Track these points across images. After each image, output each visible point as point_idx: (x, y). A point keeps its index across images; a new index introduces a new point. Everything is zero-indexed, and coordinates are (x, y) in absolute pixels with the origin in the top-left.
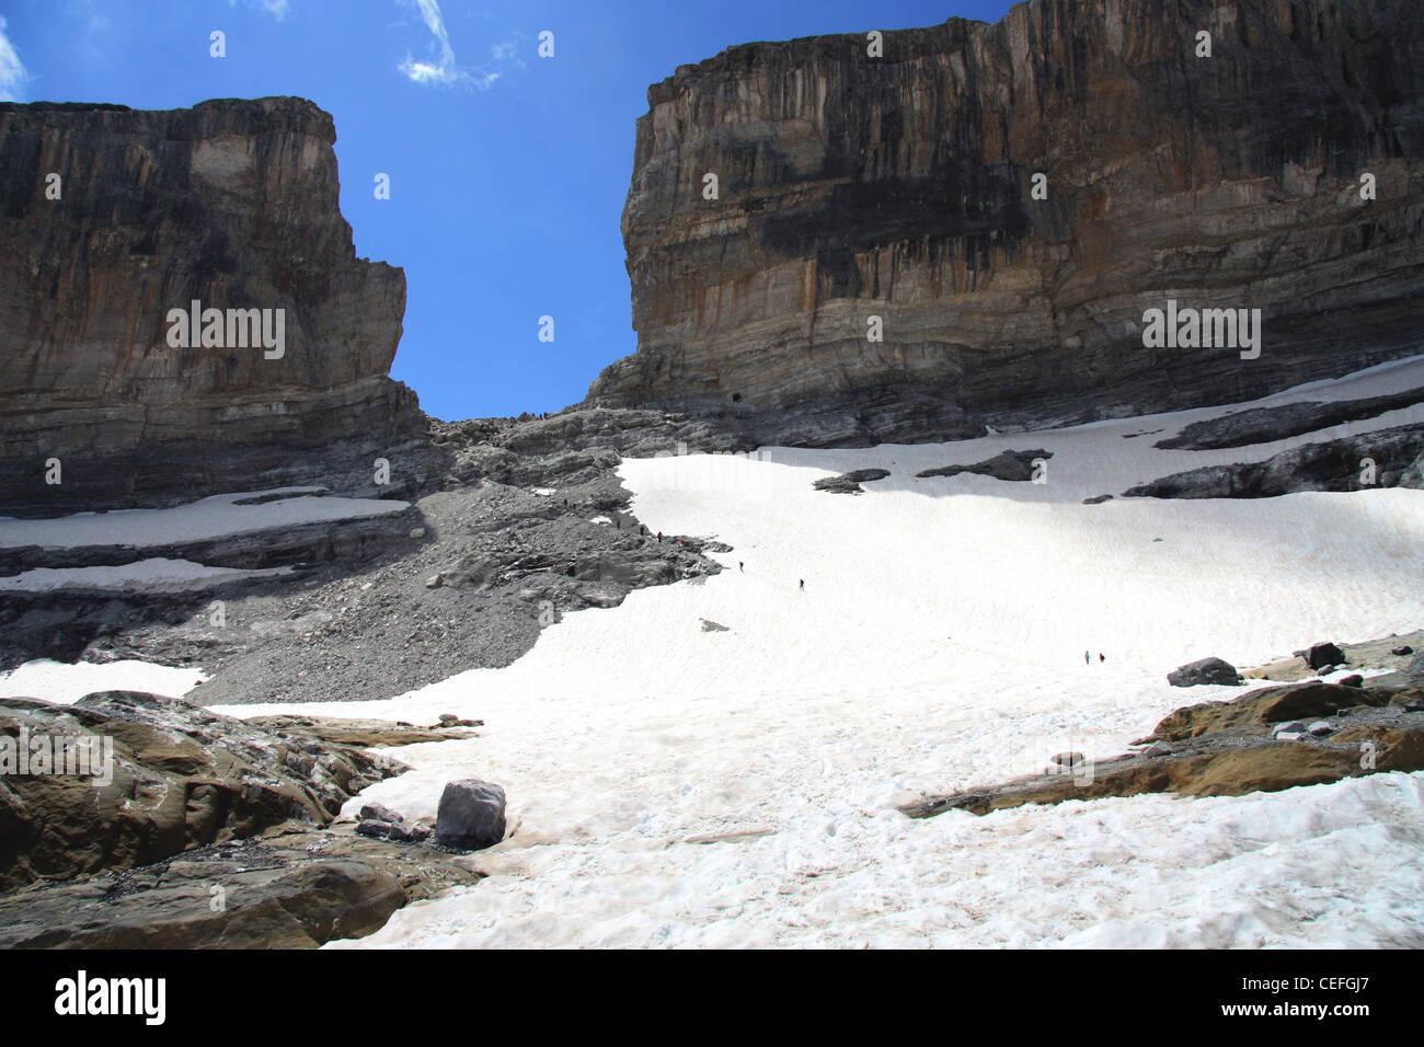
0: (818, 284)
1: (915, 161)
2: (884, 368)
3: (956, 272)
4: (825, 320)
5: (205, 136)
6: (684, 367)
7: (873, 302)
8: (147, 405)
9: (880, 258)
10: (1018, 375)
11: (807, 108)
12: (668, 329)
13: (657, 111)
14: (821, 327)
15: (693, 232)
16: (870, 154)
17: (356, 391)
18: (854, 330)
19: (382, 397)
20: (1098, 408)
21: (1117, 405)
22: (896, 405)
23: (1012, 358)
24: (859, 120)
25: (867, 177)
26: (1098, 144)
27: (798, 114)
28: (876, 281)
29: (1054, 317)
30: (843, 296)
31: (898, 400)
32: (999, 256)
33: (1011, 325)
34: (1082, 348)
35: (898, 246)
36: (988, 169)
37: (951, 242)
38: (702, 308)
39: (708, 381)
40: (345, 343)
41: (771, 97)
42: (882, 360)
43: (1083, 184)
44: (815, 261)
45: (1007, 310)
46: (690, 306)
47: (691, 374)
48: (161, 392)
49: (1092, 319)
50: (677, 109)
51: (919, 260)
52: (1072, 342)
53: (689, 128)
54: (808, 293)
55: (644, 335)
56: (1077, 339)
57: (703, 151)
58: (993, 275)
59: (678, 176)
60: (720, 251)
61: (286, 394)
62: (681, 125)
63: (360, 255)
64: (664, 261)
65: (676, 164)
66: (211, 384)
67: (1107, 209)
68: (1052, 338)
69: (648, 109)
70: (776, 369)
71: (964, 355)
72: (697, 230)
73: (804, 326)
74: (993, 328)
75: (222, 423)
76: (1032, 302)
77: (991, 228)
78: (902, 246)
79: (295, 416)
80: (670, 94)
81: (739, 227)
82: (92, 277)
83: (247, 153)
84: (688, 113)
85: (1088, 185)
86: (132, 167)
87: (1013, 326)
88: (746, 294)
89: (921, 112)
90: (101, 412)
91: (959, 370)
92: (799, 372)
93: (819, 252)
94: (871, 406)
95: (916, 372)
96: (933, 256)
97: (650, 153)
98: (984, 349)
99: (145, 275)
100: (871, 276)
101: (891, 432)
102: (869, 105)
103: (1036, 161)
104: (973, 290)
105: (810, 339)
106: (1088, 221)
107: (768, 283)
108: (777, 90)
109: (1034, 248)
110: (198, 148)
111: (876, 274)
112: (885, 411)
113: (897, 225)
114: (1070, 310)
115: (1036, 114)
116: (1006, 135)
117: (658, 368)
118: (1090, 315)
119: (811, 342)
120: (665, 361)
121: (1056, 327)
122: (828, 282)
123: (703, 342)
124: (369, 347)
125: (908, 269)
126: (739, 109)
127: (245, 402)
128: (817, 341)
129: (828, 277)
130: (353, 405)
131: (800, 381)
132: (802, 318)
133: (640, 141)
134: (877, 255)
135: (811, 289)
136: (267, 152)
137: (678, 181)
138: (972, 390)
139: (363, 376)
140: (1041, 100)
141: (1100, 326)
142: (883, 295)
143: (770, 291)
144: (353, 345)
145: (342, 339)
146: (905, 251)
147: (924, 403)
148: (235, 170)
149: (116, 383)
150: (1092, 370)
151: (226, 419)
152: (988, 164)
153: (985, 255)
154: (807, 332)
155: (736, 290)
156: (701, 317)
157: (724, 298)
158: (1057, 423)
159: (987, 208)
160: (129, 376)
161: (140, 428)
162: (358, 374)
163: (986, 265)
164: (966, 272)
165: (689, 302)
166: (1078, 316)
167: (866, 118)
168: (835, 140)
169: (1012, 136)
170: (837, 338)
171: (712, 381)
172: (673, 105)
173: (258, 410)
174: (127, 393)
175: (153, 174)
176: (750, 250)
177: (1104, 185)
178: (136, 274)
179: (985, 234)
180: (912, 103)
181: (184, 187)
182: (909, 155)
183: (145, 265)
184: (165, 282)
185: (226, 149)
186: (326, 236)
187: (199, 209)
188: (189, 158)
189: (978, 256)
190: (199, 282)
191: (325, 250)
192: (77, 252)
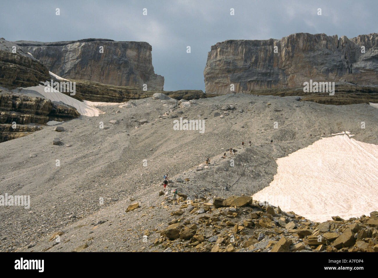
0: (240, 88)
3: (265, 88)
7: (249, 92)
9: (251, 85)
11: (241, 54)
12: (212, 93)
16: (252, 64)
24: (250, 57)
25: (251, 68)
27: (239, 55)
32: (273, 85)
36: (274, 69)
37: (264, 82)
41: (234, 51)
44: (239, 84)
50: (216, 51)
51: (259, 85)
57: (221, 60)
62: (217, 54)
63: (155, 73)
64: (212, 81)
65: (215, 62)
69: (211, 50)
72: (218, 75)
77: (273, 81)
80: (215, 48)
81: (226, 76)
82: (110, 73)
83: (136, 52)
84: (218, 52)
85: (292, 74)
86: (117, 53)
89: (262, 57)
93: (240, 82)
96: (261, 84)
97: (210, 59)
99: (119, 73)
100: (249, 87)
102: (253, 55)
103: (283, 68)
106: (291, 80)
109: (280, 84)
110: (128, 50)
113: (255, 78)
115: (284, 59)
116: (278, 62)
125: (256, 86)
126: (228, 53)
134: (251, 83)
135: (238, 89)
136: (140, 52)
137: (216, 66)
140: (285, 57)
142: (251, 91)
146: (256, 83)
148: (134, 55)
153: (271, 85)
155: (225, 87)
156: (218, 91)
157: (222, 88)
159: (272, 77)
163: (271, 87)
164: (267, 88)
165: (216, 89)
167: (252, 57)
168: (246, 61)
175: (120, 55)
176: (228, 80)
178: (117, 73)
179: (271, 81)
180: (261, 55)
181: (126, 57)
182: (259, 65)
183: (119, 71)
184: (122, 75)
185: (132, 50)
186: (149, 69)
187: (128, 62)
188: (126, 52)
189: (269, 85)
190: (129, 76)
191: (149, 71)
192: (108, 68)
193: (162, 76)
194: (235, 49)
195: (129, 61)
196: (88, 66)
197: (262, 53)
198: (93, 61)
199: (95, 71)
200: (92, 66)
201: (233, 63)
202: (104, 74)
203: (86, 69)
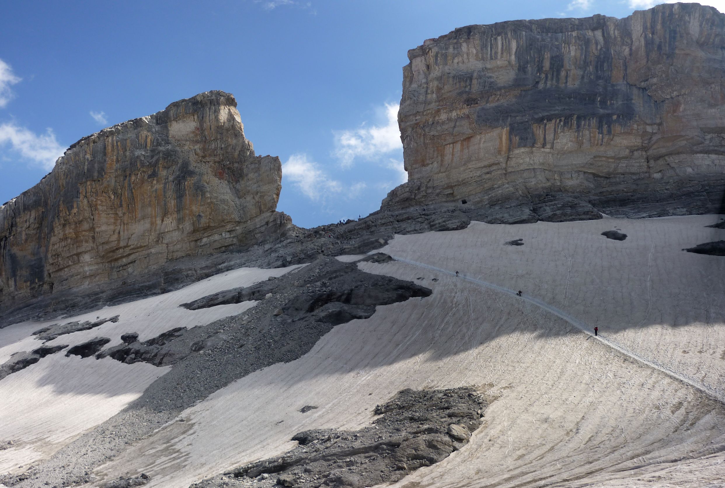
0: (510, 140)
1: (570, 79)
2: (548, 184)
3: (592, 135)
4: (514, 159)
5: (172, 119)
6: (434, 188)
7: (542, 150)
8: (167, 244)
9: (547, 127)
10: (625, 189)
11: (505, 54)
12: (424, 169)
13: (414, 61)
14: (512, 163)
15: (437, 118)
16: (543, 76)
17: (261, 220)
18: (531, 164)
19: (273, 221)
20: (668, 209)
21: (679, 208)
22: (553, 203)
23: (623, 181)
24: (537, 60)
25: (541, 86)
26: (679, 79)
27: (499, 57)
28: (545, 139)
29: (648, 162)
30: (525, 146)
31: (555, 200)
32: (617, 128)
33: (623, 164)
34: (662, 178)
35: (558, 121)
36: (613, 86)
37: (589, 119)
38: (443, 156)
39: (447, 194)
40: (254, 198)
41: (482, 50)
42: (548, 180)
43: (668, 97)
44: (508, 128)
45: (621, 156)
46: (435, 156)
47: (438, 191)
48: (172, 237)
49: (668, 164)
50: (425, 59)
51: (571, 128)
52: (657, 176)
53: (433, 67)
54: (504, 144)
55: (411, 173)
56: (660, 174)
57: (441, 77)
58: (613, 138)
59: (427, 91)
60: (453, 125)
61: (228, 227)
62: (428, 67)
63: (257, 155)
64: (420, 134)
65: (425, 86)
66: (192, 229)
67: (681, 110)
68: (646, 172)
69: (409, 61)
70: (486, 186)
71: (596, 178)
72: (439, 117)
73: (501, 163)
74: (613, 166)
75: (201, 246)
76: (636, 153)
77: (614, 114)
78: (560, 121)
79: (234, 237)
80: (421, 53)
81: (464, 114)
82: (134, 193)
83: (194, 121)
84: (432, 61)
85: (672, 98)
86: (143, 142)
87: (624, 165)
88: (468, 147)
89: (575, 56)
90: (149, 251)
91: (592, 186)
92: (499, 187)
93: (510, 125)
94: (539, 203)
95: (567, 186)
96: (579, 126)
97: (411, 82)
98: (607, 176)
99: (156, 186)
100: (542, 136)
101: (549, 217)
102: (543, 52)
103: (643, 84)
104: (601, 145)
105: (505, 169)
106: (669, 115)
107: (480, 141)
108: (486, 46)
109: (638, 125)
110: (171, 125)
111: (545, 135)
112: (546, 205)
113: (558, 110)
114: (657, 158)
115: (645, 60)
116: (626, 70)
117: (419, 189)
118: (667, 163)
119: (506, 171)
120: (423, 185)
121: (649, 167)
122: (516, 139)
123: (444, 174)
124: (265, 197)
125: (564, 133)
126: (462, 56)
127: (210, 234)
128: (510, 170)
129: (516, 137)
130: (260, 227)
131: (500, 192)
132: (501, 159)
133: (405, 77)
134: (546, 125)
135: (506, 143)
136: (203, 118)
137: (427, 93)
138: (599, 196)
139: (263, 212)
140: (648, 56)
141: (673, 168)
142: (548, 146)
143: (482, 145)
144: (257, 198)
145: (252, 196)
146: (562, 123)
147: (569, 202)
148: (190, 130)
149: (153, 237)
150: (666, 189)
151: (203, 244)
152: (614, 83)
153: (609, 127)
154: (504, 165)
155: (462, 145)
156: (442, 161)
157: (455, 150)
158: (644, 215)
159: (612, 104)
160: (157, 233)
161: (165, 255)
162: (261, 212)
163: (609, 132)
164: (597, 135)
165: (436, 153)
166: (661, 162)
167: (541, 58)
168: (522, 69)
169: (629, 71)
170: (522, 168)
171: (450, 194)
172: (423, 58)
173: (216, 237)
174: (158, 241)
175: (152, 142)
176: (470, 124)
177: (680, 98)
178: (152, 187)
179: (609, 116)
180: (570, 51)
181: (168, 143)
182: (567, 77)
183: (155, 182)
184: (165, 188)
185: (184, 122)
186: (238, 149)
187: (176, 151)
188: (168, 130)
189: (605, 127)
190: (179, 183)
191: (239, 155)
192: (126, 185)
193: (273, 155)
194: (484, 46)
195: (178, 149)
196: (81, 197)
197: (573, 48)
198: (88, 183)
199: (99, 202)
200: (88, 194)
201: (480, 77)
202: (123, 203)
203: (78, 207)
